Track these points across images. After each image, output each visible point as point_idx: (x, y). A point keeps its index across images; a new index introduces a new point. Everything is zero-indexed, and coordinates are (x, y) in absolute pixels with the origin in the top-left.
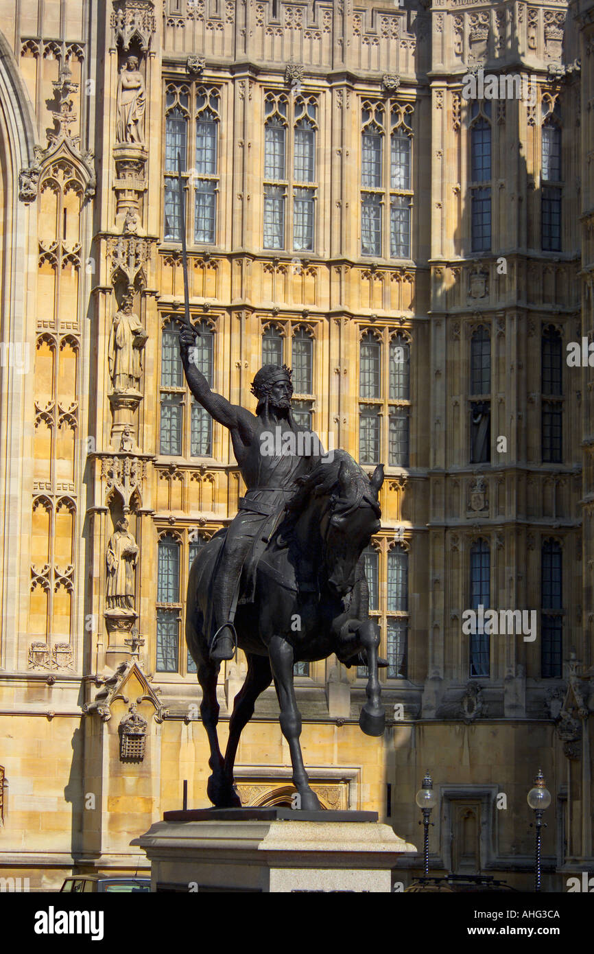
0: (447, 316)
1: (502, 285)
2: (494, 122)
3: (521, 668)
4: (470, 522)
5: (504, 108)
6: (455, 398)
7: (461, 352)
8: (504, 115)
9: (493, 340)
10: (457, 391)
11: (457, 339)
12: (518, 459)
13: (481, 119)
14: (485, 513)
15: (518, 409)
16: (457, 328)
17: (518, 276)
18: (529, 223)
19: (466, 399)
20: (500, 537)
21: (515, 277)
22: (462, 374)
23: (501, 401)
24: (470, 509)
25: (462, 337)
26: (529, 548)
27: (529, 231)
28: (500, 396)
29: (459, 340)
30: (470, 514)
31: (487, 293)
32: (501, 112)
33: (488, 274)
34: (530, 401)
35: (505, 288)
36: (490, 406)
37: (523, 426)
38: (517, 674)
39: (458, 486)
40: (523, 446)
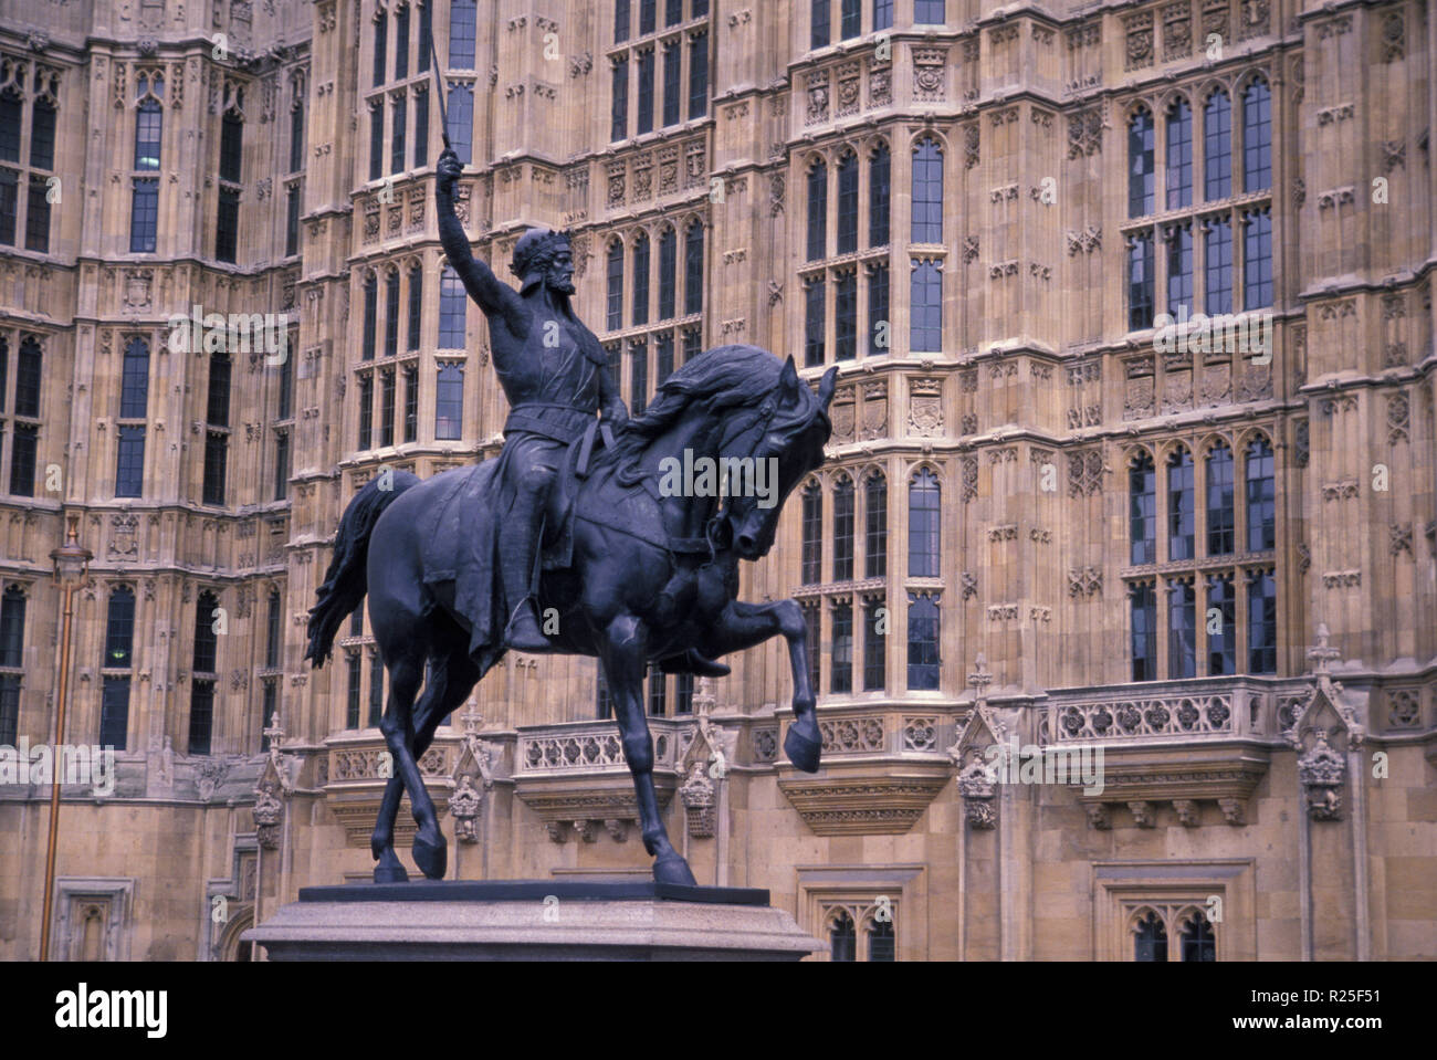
0: (98, 323)
1: (167, 294)
2: (166, 103)
3: (168, 738)
4: (112, 566)
5: (181, 89)
6: (102, 420)
7: (112, 367)
8: (181, 97)
9: (154, 356)
10: (103, 410)
11: (107, 350)
12: (180, 497)
13: (150, 98)
14: (133, 557)
15: (183, 439)
16: (107, 336)
17: (192, 284)
18: (205, 226)
19: (114, 422)
20: (150, 584)
21: (188, 286)
22: (111, 392)
23: (160, 428)
24: (113, 549)
25: (114, 348)
26: (185, 600)
27: (204, 236)
28: (159, 421)
29: (109, 353)
30: (113, 556)
31: (149, 301)
32: (177, 94)
33: (150, 279)
34: (195, 430)
35: (172, 296)
36: (144, 432)
37: (187, 458)
38: (164, 746)
39: (99, 523)
40: (185, 482)
